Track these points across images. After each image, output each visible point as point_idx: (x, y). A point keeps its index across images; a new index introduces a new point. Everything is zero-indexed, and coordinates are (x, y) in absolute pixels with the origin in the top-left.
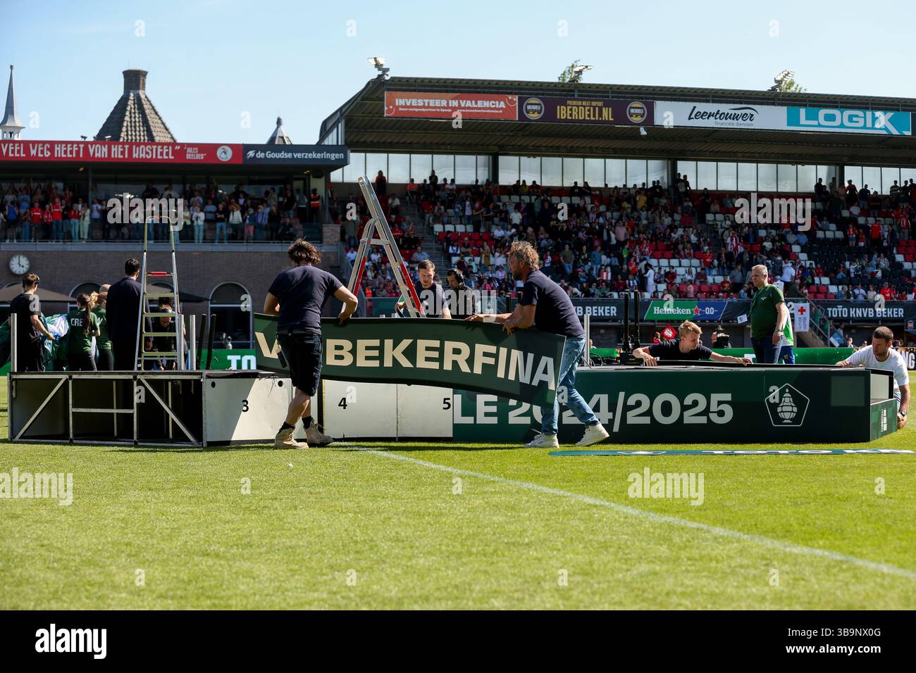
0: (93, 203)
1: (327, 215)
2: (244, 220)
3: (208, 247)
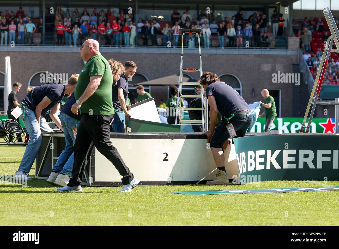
0: (138, 22)
1: (291, 31)
2: (237, 33)
3: (214, 51)
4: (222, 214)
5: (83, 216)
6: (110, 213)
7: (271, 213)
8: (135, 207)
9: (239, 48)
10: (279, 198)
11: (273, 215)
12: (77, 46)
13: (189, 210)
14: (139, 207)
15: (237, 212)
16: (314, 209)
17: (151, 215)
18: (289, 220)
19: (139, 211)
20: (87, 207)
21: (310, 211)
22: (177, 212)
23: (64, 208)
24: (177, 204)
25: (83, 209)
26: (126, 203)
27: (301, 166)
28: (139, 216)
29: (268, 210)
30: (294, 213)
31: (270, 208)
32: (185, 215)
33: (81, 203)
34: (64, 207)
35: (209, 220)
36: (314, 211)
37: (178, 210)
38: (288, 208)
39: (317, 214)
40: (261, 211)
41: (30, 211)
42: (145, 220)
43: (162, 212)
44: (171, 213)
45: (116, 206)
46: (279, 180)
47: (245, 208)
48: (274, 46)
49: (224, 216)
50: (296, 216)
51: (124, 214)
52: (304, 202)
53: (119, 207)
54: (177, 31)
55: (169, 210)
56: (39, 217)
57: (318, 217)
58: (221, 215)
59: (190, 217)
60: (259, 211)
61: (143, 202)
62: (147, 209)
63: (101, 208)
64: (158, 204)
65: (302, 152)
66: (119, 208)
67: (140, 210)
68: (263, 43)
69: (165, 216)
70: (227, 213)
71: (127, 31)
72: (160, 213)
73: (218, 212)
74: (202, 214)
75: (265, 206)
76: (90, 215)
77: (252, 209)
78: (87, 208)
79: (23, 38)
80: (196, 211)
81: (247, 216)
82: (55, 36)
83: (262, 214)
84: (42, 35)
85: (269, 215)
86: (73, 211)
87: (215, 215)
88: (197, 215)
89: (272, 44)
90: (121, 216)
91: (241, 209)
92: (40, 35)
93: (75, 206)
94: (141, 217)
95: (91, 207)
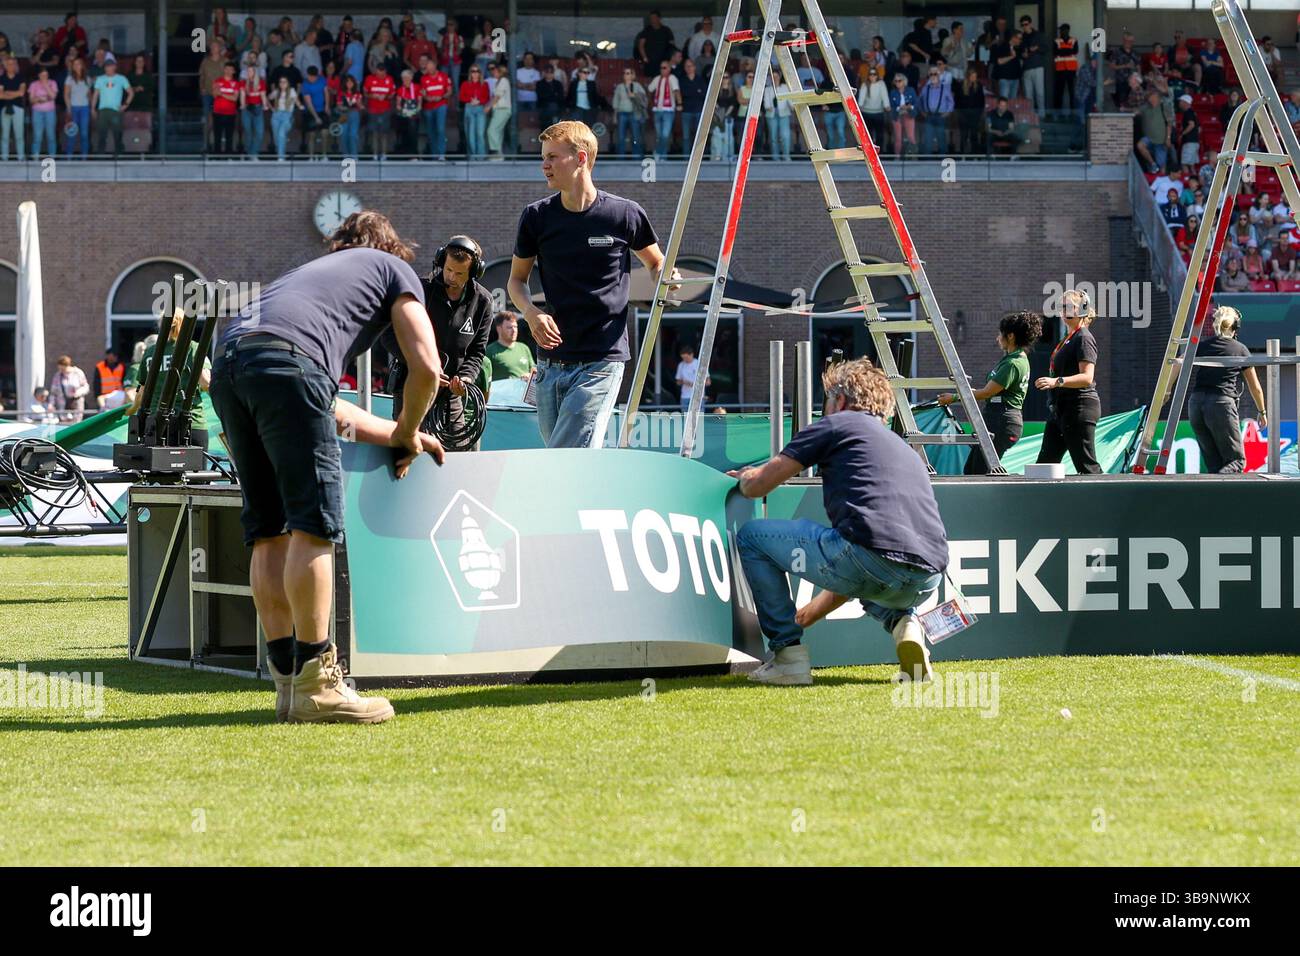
4: (833, 783)
5: (306, 797)
6: (411, 786)
7: (1022, 778)
8: (503, 760)
9: (903, 159)
10: (1054, 723)
11: (1028, 784)
12: (288, 159)
13: (709, 771)
14: (521, 761)
15: (891, 775)
16: (1188, 761)
17: (566, 792)
18: (1090, 804)
19: (520, 776)
20: (321, 763)
21: (1170, 769)
22: (663, 779)
23: (237, 771)
24: (665, 750)
25: (307, 773)
26: (471, 747)
27: (1139, 601)
28: (519, 795)
29: (1013, 768)
30: (1112, 778)
31: (1021, 758)
32: (695, 790)
33: (299, 748)
34: (237, 767)
35: (784, 805)
36: (1185, 766)
37: (669, 772)
38: (1087, 758)
39: (1199, 780)
40: (985, 772)
41: (107, 781)
42: (541, 808)
43: (608, 778)
44: (641, 783)
45: (432, 759)
46: (1054, 655)
47: (923, 760)
48: (1038, 150)
49: (844, 791)
50: (1117, 788)
51: (460, 789)
52: (1148, 735)
53: (444, 761)
54: (666, 96)
55: (634, 773)
56: (140, 802)
57: (1200, 791)
58: (831, 786)
59: (714, 797)
60: (976, 772)
61: (534, 744)
62: (551, 768)
63: (375, 768)
64: (591, 752)
65: (1141, 548)
66: (444, 769)
67: (525, 772)
68: (997, 139)
69: (619, 795)
70: (856, 782)
71: (475, 101)
72: (599, 783)
73: (818, 776)
74: (758, 784)
75: (1001, 752)
76: (332, 794)
77: (949, 766)
78: (324, 768)
79: (85, 133)
80: (736, 775)
81: (930, 790)
82: (206, 121)
83: (986, 780)
84: (156, 118)
85: (1016, 784)
86: (269, 780)
87: (807, 790)
88: (741, 790)
89: (1028, 141)
90: (452, 795)
91: (906, 766)
92: (148, 117)
93: (277, 762)
94: (527, 801)
95: (339, 764)
